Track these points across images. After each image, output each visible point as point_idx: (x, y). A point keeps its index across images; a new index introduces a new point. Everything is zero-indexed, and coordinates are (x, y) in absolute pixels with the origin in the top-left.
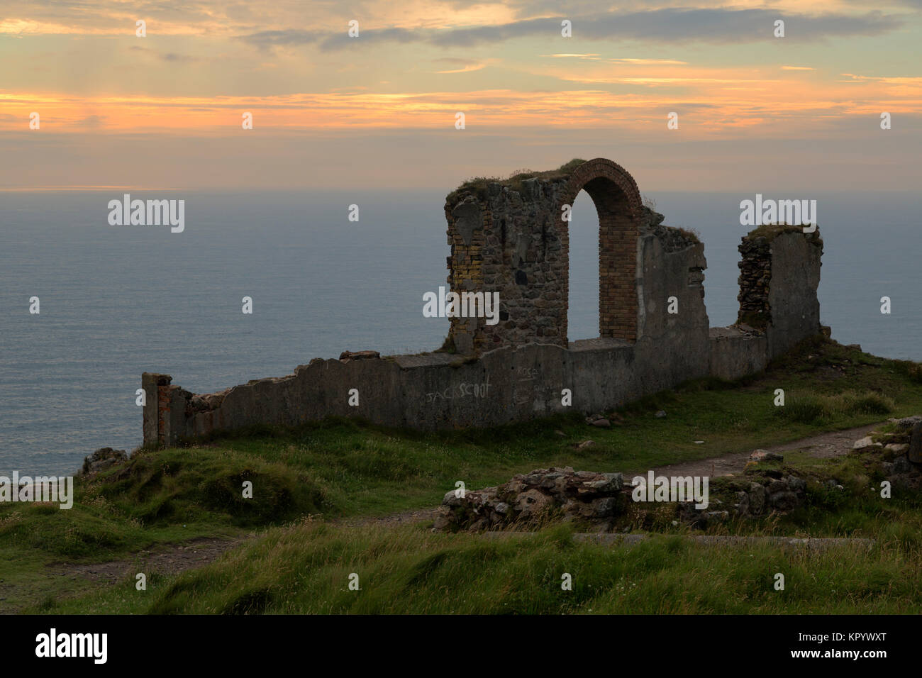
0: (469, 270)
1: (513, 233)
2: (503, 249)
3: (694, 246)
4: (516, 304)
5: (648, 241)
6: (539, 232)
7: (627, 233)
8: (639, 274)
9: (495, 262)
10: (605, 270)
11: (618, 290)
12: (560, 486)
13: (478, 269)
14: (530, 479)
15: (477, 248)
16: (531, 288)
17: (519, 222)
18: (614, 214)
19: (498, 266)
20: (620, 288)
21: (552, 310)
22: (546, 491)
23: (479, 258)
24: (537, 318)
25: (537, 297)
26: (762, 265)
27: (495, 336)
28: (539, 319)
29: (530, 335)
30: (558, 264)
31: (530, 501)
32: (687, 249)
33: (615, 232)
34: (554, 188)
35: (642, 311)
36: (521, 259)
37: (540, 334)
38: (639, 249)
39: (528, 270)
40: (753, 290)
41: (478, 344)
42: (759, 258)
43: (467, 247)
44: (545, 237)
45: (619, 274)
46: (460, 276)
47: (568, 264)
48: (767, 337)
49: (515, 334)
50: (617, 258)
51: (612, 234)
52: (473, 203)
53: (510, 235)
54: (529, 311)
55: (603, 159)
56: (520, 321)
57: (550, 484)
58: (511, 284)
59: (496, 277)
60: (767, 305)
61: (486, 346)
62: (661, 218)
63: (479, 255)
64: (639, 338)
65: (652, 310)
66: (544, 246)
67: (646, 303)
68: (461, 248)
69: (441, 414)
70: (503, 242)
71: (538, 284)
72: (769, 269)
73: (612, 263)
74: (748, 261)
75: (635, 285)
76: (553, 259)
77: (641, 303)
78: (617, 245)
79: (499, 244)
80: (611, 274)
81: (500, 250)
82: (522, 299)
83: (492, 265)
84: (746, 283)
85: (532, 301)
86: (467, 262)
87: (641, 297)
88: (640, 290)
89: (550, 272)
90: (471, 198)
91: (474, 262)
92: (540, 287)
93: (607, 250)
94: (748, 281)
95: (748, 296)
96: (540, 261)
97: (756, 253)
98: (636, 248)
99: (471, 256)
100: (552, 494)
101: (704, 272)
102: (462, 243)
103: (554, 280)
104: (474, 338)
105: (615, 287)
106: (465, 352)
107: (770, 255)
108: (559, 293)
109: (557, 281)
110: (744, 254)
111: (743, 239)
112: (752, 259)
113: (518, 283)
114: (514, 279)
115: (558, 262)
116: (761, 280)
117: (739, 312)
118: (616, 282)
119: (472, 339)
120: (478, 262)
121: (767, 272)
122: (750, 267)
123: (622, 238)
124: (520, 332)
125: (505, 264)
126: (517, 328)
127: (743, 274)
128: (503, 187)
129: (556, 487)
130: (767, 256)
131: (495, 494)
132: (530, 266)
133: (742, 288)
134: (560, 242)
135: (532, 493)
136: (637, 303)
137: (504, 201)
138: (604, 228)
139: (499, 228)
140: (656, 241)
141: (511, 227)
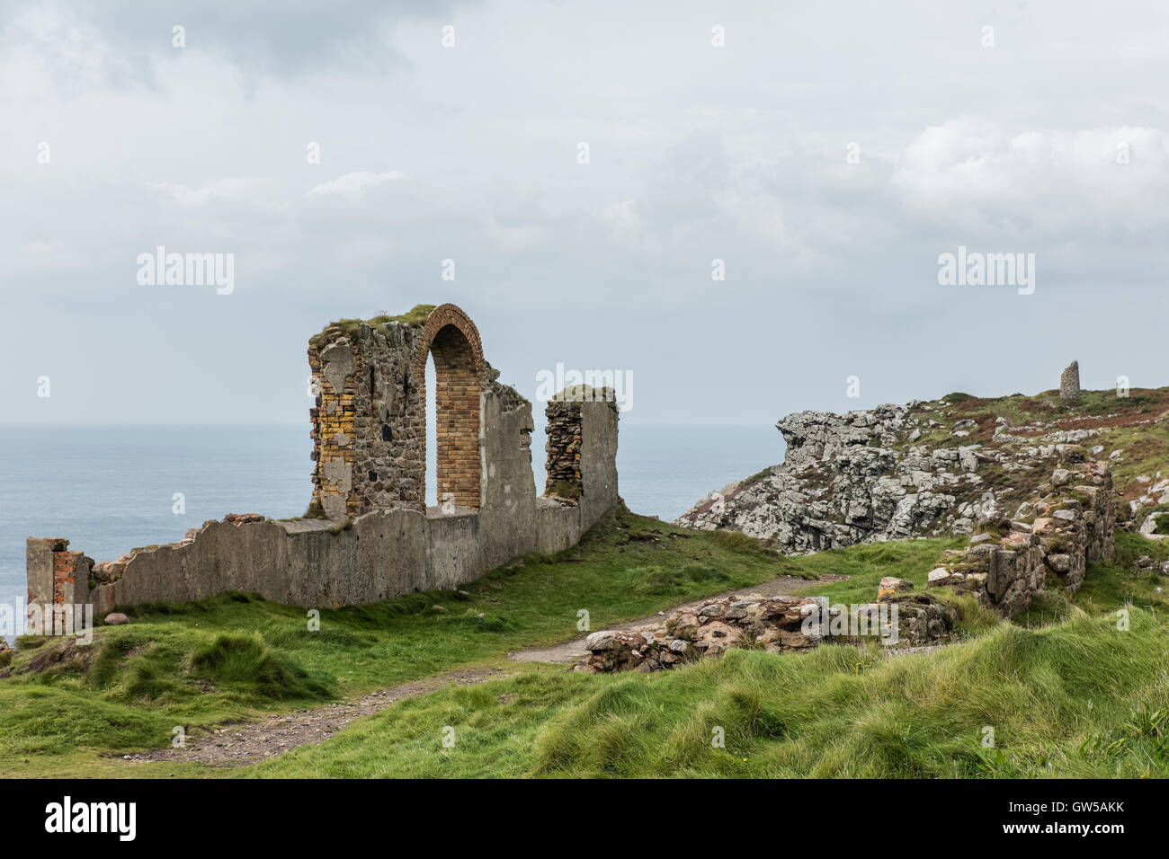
0: (340, 423)
1: (382, 382)
2: (372, 398)
3: (524, 405)
4: (383, 463)
5: (489, 397)
6: (401, 383)
7: (469, 388)
8: (482, 435)
9: (365, 414)
10: (445, 429)
11: (460, 452)
12: (754, 614)
13: (351, 421)
14: (709, 611)
15: (351, 397)
16: (395, 446)
17: (385, 370)
18: (454, 367)
19: (368, 419)
20: (462, 449)
21: (412, 471)
22: (737, 622)
23: (352, 408)
24: (401, 479)
25: (399, 456)
26: (572, 430)
27: (366, 499)
28: (403, 480)
29: (394, 499)
30: (416, 419)
31: (718, 634)
32: (518, 408)
33: (455, 388)
34: (413, 334)
35: (484, 476)
36: (388, 412)
37: (403, 498)
38: (482, 406)
39: (392, 425)
40: (562, 457)
41: (352, 508)
42: (568, 422)
43: (338, 395)
44: (407, 387)
45: (461, 434)
46: (330, 429)
47: (425, 420)
48: (579, 508)
49: (382, 497)
50: (459, 416)
51: (452, 390)
52: (348, 345)
53: (378, 384)
54: (395, 471)
55: (452, 305)
56: (387, 483)
57: (740, 615)
58: (378, 440)
59: (367, 429)
60: (577, 473)
61: (358, 511)
62: (497, 374)
63: (352, 406)
64: (482, 506)
65: (492, 475)
66: (405, 397)
67: (488, 466)
68: (332, 397)
69: (322, 588)
70: (372, 392)
71: (401, 441)
72: (580, 434)
73: (453, 422)
74: (558, 426)
75: (479, 445)
76: (412, 414)
77: (484, 465)
78: (459, 402)
79: (369, 394)
80: (451, 434)
81: (369, 401)
82: (387, 457)
83: (363, 418)
84: (555, 449)
85: (397, 461)
86: (338, 414)
87: (484, 459)
88: (483, 450)
89: (410, 428)
90: (344, 339)
91: (347, 413)
92: (402, 445)
93: (446, 408)
94: (558, 447)
95: (557, 464)
96: (402, 415)
97: (566, 416)
98: (478, 405)
99: (344, 406)
100: (742, 625)
101: (531, 434)
102: (332, 392)
103: (414, 437)
104: (347, 501)
105: (457, 449)
106: (336, 518)
107: (580, 419)
108: (418, 452)
109: (416, 438)
110: (551, 418)
111: (549, 403)
112: (561, 423)
113: (385, 440)
114: (381, 435)
115: (416, 417)
116: (572, 446)
117: (547, 482)
118: (457, 443)
119: (345, 502)
120: (350, 413)
121: (578, 437)
122: (559, 432)
123: (464, 394)
124: (386, 495)
125: (374, 417)
126: (384, 491)
127: (551, 441)
128: (372, 330)
129: (749, 616)
130: (576, 421)
131: (666, 631)
132: (394, 420)
133: (551, 456)
134: (419, 395)
135: (717, 626)
136: (479, 466)
137: (373, 344)
138: (441, 384)
139: (368, 376)
140: (495, 397)
141: (378, 375)
